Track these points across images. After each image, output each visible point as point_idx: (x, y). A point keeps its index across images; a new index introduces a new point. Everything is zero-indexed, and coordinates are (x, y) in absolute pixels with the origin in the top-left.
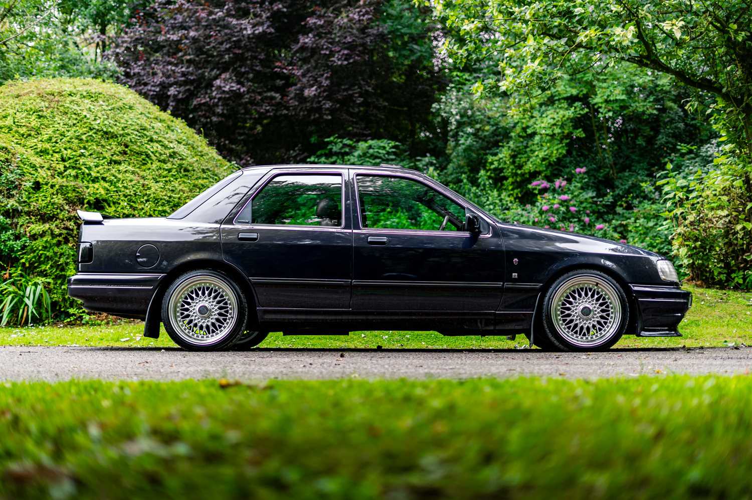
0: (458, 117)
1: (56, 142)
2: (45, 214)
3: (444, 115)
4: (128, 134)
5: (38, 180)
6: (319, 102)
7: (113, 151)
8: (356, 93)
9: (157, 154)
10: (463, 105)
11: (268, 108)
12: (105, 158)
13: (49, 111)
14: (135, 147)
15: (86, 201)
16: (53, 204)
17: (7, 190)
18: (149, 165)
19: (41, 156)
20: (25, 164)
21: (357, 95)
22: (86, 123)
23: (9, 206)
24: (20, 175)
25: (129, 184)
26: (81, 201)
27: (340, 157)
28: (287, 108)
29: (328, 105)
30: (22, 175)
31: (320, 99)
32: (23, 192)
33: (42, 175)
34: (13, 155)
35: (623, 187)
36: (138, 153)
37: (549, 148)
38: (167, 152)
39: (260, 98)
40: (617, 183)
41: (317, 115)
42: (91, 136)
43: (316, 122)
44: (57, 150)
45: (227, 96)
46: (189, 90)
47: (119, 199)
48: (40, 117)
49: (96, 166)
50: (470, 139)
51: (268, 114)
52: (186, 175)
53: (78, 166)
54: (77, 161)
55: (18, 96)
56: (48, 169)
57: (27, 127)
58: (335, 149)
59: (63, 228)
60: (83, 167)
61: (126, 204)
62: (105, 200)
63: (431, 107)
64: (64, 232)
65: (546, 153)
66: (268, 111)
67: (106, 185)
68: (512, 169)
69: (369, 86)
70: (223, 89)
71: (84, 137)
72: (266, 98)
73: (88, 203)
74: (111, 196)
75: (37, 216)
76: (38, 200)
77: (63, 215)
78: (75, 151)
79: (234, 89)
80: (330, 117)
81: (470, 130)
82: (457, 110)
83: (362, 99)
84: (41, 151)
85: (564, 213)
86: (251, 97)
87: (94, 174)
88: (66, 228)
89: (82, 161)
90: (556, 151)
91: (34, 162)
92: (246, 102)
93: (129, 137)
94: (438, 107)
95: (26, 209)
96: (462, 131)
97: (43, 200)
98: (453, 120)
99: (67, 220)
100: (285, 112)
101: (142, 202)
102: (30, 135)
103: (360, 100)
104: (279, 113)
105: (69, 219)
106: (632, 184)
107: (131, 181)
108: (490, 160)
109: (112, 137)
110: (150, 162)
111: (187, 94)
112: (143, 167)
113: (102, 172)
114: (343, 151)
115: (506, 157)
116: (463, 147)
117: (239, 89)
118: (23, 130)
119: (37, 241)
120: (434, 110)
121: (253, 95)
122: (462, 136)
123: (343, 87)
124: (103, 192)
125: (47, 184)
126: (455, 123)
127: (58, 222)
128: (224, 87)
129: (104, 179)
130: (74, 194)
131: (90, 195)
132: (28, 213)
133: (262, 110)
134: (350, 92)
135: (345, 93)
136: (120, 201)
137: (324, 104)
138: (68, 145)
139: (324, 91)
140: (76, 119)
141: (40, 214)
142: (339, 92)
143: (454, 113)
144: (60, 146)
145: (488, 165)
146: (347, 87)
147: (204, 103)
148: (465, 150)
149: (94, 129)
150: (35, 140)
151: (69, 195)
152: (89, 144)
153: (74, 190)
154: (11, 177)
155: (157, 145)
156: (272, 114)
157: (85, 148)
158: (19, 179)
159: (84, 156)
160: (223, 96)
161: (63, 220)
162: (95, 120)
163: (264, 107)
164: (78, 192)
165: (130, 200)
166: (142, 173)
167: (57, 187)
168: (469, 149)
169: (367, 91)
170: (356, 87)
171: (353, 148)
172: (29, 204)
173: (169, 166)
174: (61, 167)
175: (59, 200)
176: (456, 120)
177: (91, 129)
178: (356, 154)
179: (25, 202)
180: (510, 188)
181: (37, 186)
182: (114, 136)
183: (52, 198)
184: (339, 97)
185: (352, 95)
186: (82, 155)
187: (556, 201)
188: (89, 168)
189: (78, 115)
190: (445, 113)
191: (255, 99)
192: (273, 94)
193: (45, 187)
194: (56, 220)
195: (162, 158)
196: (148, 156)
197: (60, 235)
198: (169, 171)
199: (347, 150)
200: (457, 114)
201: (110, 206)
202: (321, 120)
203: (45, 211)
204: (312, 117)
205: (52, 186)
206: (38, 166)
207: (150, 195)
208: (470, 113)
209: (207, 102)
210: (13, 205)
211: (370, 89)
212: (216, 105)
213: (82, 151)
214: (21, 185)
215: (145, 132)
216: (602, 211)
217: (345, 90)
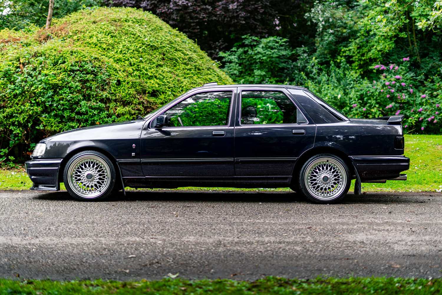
0: (323, 23)
1: (125, 53)
2: (125, 100)
3: (314, 21)
4: (164, 47)
5: (119, 79)
6: (237, 12)
7: (157, 58)
8: (260, 6)
9: (181, 59)
10: (327, 15)
11: (204, 16)
12: (154, 63)
13: (117, 32)
14: (169, 55)
15: (147, 92)
16: (129, 94)
17: (102, 86)
18: (178, 67)
19: (117, 63)
20: (110, 69)
21: (259, 8)
22: (139, 40)
23: (104, 96)
24: (108, 76)
25: (170, 80)
26: (144, 92)
27: (250, 47)
28: (216, 16)
29: (243, 14)
30: (110, 76)
31: (238, 10)
32: (112, 87)
33: (121, 76)
34: (102, 62)
35: (426, 68)
36: (171, 59)
37: (383, 44)
38: (186, 57)
39: (199, 9)
40: (422, 66)
41: (236, 21)
42: (144, 49)
43: (235, 25)
44: (127, 59)
45: (180, 8)
46: (154, 3)
47: (166, 90)
48: (112, 37)
49: (150, 69)
50: (331, 37)
51: (205, 20)
52: (199, 73)
53: (140, 68)
54: (138, 65)
55: (94, 22)
56: (124, 71)
57: (106, 44)
58: (247, 42)
59: (137, 110)
60: (142, 69)
61: (170, 93)
62: (157, 91)
63: (304, 15)
64: (137, 112)
65: (382, 47)
66: (204, 18)
67: (158, 81)
68: (359, 57)
69: (267, 2)
70: (178, 3)
71: (140, 50)
72: (203, 9)
73: (149, 93)
74: (161, 89)
75: (120, 102)
76: (120, 92)
77: (135, 101)
78: (137, 59)
79: (185, 3)
80: (244, 22)
81: (331, 31)
82: (323, 18)
83: (263, 10)
84: (118, 60)
85: (398, 87)
86: (194, 8)
87: (150, 74)
88: (138, 110)
89: (142, 65)
90: (388, 46)
91: (116, 68)
92: (191, 12)
93: (165, 49)
94: (309, 15)
95: (114, 98)
96: (326, 32)
97: (123, 92)
98: (320, 25)
99: (138, 104)
100: (214, 18)
101: (179, 91)
102: (108, 49)
103: (262, 11)
104: (210, 19)
105: (139, 104)
106: (432, 66)
107: (171, 78)
108: (343, 50)
109: (155, 49)
110: (178, 64)
111: (153, 6)
112: (175, 68)
113: (154, 72)
114: (252, 44)
115: (354, 49)
116: (327, 42)
117: (187, 4)
118: (104, 46)
119: (121, 118)
120: (306, 18)
121: (195, 7)
122: (326, 35)
123: (251, 3)
124: (157, 86)
125: (124, 81)
126: (322, 26)
127: (133, 105)
128: (178, 2)
129: (156, 77)
130: (140, 87)
131: (149, 88)
132: (115, 101)
133: (201, 17)
134: (256, 6)
135: (253, 7)
136: (166, 91)
137: (240, 13)
138: (132, 55)
139: (240, 5)
140: (133, 38)
141: (123, 101)
142: (249, 6)
143: (321, 20)
144: (128, 55)
145: (341, 53)
146: (254, 2)
147: (164, 12)
148: (328, 44)
149: (145, 44)
150: (113, 52)
151: (138, 88)
152: (144, 54)
153: (140, 85)
154: (104, 77)
155: (180, 53)
156: (206, 19)
157: (141, 57)
158: (108, 79)
159: (142, 62)
160: (178, 8)
161: (136, 104)
162: (145, 38)
163: (202, 15)
164: (142, 86)
165: (172, 91)
166: (176, 73)
167: (131, 83)
168: (330, 43)
169: (266, 5)
170: (260, 3)
171: (259, 43)
172: (115, 95)
173: (189, 67)
174: (130, 69)
175: (132, 91)
176: (322, 25)
177: (143, 44)
178: (261, 46)
179: (112, 93)
180: (357, 68)
181: (119, 83)
182: (156, 48)
183: (129, 91)
184: (250, 9)
185: (257, 8)
186: (141, 61)
187: (393, 79)
188: (146, 70)
189: (134, 35)
190: (315, 20)
191: (196, 10)
192: (208, 7)
193: (124, 83)
194: (131, 105)
195: (185, 61)
196: (176, 60)
197: (135, 114)
198: (190, 70)
199: (255, 43)
200: (322, 21)
201: (161, 95)
202: (238, 24)
203: (125, 99)
204: (233, 22)
205: (128, 83)
206: (118, 70)
207: (183, 87)
208: (331, 20)
209: (166, 12)
210: (107, 96)
211: (268, 4)
212: (172, 13)
213: (141, 59)
214: (110, 82)
215: (173, 45)
216: (418, 85)
217: (252, 5)
